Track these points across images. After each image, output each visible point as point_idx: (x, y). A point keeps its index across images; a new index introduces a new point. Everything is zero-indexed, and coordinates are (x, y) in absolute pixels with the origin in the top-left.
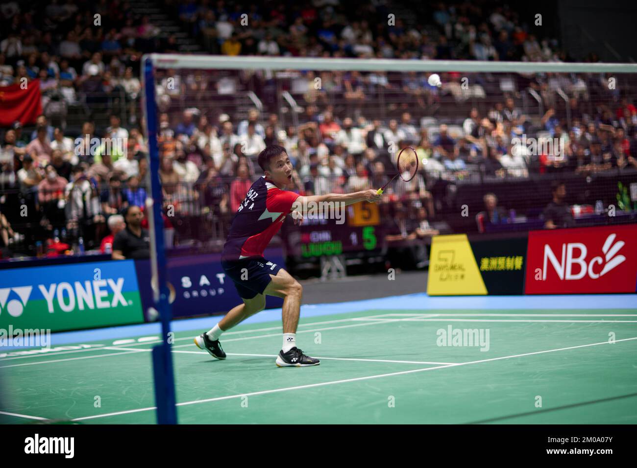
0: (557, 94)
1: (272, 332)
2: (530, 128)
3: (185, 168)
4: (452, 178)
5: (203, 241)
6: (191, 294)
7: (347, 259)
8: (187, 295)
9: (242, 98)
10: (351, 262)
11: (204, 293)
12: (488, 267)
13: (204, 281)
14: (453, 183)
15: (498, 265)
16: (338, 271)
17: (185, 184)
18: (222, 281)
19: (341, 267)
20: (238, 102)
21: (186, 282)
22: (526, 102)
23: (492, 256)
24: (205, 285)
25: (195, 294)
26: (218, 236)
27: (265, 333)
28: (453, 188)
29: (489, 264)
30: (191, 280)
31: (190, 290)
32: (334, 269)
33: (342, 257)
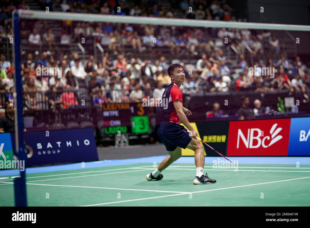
0: (246, 49)
1: (86, 174)
2: (231, 66)
3: (42, 84)
4: (188, 93)
5: (50, 124)
6: (42, 153)
7: (129, 136)
8: (39, 153)
9: (74, 46)
10: (131, 138)
11: (49, 152)
12: (207, 141)
13: (49, 145)
14: (188, 95)
15: (212, 140)
16: (125, 142)
17: (40, 92)
18: (59, 146)
19: (126, 141)
20: (71, 48)
21: (39, 146)
22: (229, 53)
23: (209, 135)
24: (50, 148)
25: (44, 153)
26: (58, 122)
27: (82, 175)
28: (189, 98)
29: (208, 139)
30: (42, 145)
31: (41, 150)
32: (122, 141)
33: (127, 135)
